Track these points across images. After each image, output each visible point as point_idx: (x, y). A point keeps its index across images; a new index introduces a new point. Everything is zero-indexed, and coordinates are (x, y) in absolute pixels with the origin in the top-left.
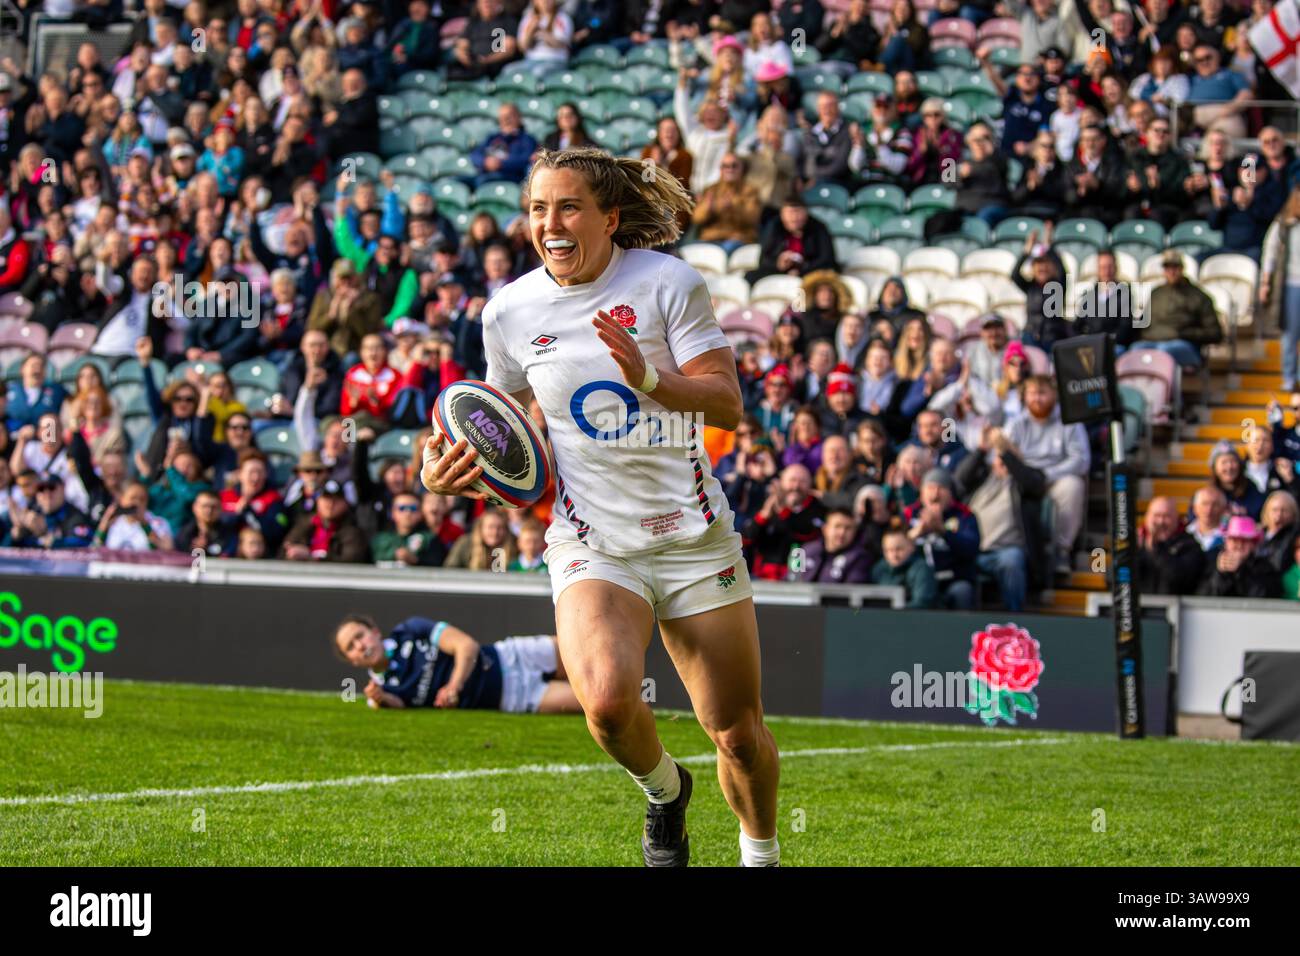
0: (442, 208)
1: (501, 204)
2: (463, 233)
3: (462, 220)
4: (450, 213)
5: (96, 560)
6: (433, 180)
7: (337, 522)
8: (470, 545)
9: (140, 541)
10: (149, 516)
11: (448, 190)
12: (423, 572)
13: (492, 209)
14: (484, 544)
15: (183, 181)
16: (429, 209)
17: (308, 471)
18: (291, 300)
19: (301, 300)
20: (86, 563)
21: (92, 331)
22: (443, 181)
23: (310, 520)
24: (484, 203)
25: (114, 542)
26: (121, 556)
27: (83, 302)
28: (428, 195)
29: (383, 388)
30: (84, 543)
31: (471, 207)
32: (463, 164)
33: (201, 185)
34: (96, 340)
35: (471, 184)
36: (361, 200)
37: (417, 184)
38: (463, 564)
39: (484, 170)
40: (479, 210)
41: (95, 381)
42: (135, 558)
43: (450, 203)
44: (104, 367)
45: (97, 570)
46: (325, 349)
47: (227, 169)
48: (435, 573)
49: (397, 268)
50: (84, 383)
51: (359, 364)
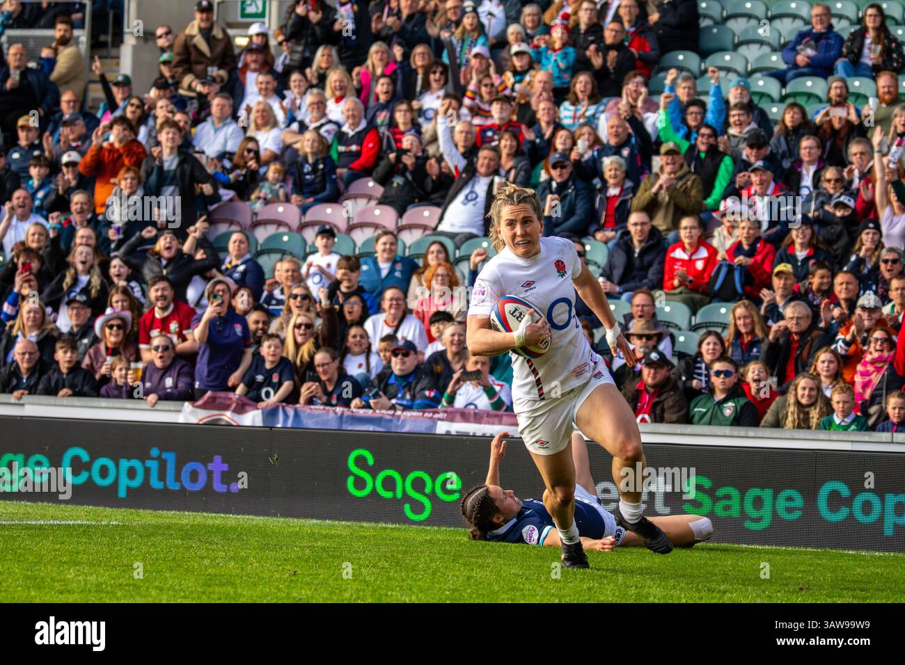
0: (756, 100)
1: (810, 96)
2: (776, 122)
3: (774, 111)
4: (764, 105)
5: (442, 420)
6: (750, 74)
7: (660, 388)
8: (784, 405)
9: (483, 402)
10: (491, 379)
11: (761, 83)
12: (741, 431)
13: (801, 101)
14: (798, 403)
15: (519, 74)
16: (745, 100)
17: (640, 337)
18: (620, 184)
19: (629, 184)
20: (434, 421)
21: (438, 211)
22: (758, 75)
23: (636, 385)
24: (794, 95)
25: (460, 402)
26: (465, 416)
27: (429, 186)
28: (745, 88)
29: (700, 265)
30: (433, 404)
31: (783, 99)
32: (776, 60)
33: (538, 78)
34: (441, 219)
35: (781, 77)
36: (682, 93)
37: (733, 77)
38: (778, 424)
39: (795, 66)
40: (790, 101)
41: (442, 256)
42: (478, 417)
43: (762, 95)
44: (450, 245)
45: (442, 428)
46: (647, 228)
47: (562, 65)
48: (751, 432)
49: (715, 154)
50: (431, 258)
51: (678, 243)
